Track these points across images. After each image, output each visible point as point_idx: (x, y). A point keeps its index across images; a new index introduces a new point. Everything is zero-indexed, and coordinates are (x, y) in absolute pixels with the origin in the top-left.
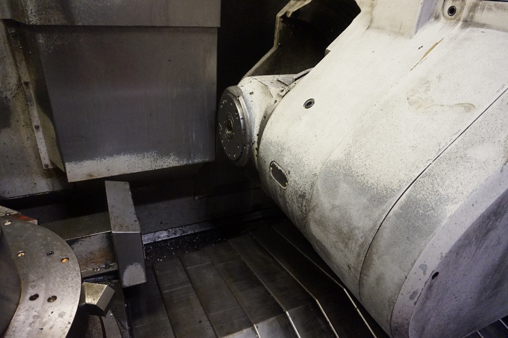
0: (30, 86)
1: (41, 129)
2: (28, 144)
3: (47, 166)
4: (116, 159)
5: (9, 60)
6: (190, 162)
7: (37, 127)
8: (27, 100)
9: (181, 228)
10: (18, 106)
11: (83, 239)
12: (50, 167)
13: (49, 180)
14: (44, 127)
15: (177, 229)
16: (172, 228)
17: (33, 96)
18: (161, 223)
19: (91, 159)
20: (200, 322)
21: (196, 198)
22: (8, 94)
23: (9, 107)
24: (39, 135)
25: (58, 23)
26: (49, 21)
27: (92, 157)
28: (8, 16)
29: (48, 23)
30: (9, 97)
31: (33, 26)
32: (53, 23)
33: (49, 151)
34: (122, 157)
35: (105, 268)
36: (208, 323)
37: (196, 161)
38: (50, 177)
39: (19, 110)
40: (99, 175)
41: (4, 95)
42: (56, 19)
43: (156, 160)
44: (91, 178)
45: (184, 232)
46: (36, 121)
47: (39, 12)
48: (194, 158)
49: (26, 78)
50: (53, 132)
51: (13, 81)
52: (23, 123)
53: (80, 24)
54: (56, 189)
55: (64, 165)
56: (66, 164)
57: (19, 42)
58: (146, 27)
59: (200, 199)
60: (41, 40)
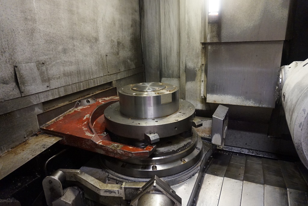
0: (204, 65)
1: (203, 82)
2: (198, 88)
3: (202, 97)
4: (226, 96)
5: (200, 57)
6: (260, 106)
7: (202, 81)
8: (202, 70)
9: (256, 151)
10: (199, 73)
11: (204, 121)
12: (203, 98)
13: (202, 104)
14: (205, 81)
15: (254, 151)
16: (251, 149)
17: (204, 69)
18: (246, 144)
19: (217, 95)
20: (239, 174)
21: (269, 137)
22: (197, 69)
23: (196, 73)
24: (203, 84)
25: (216, 42)
26: (213, 41)
27: (217, 94)
28: (203, 42)
29: (212, 42)
30: (197, 70)
31: (208, 43)
32: (214, 42)
33: (204, 91)
34: (229, 96)
35: (209, 137)
36: (243, 176)
37: (264, 106)
38: (203, 103)
39: (199, 75)
40: (218, 102)
41: (196, 69)
42: (216, 40)
43: (243, 101)
44: (215, 103)
45: (258, 154)
46: (203, 79)
47: (211, 38)
48: (263, 105)
49: (204, 63)
50: (206, 83)
51: (200, 64)
52: (199, 80)
53: (223, 42)
54: (203, 109)
55: (207, 95)
56: (208, 94)
57: (204, 50)
58: (248, 42)
59: (271, 137)
60: (209, 47)
